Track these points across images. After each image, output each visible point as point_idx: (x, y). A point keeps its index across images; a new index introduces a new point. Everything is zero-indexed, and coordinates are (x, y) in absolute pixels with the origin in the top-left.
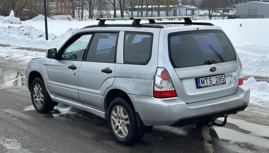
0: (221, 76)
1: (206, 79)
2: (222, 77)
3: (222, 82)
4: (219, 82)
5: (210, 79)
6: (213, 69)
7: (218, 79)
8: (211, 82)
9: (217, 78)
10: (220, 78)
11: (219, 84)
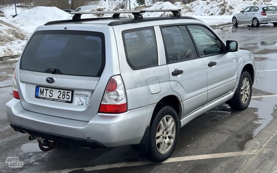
0: (66, 92)
1: (47, 90)
2: (68, 94)
3: (66, 99)
4: (62, 98)
5: (51, 92)
6: (49, 80)
7: (62, 95)
8: (51, 95)
9: (60, 92)
10: (64, 94)
11: (61, 101)
